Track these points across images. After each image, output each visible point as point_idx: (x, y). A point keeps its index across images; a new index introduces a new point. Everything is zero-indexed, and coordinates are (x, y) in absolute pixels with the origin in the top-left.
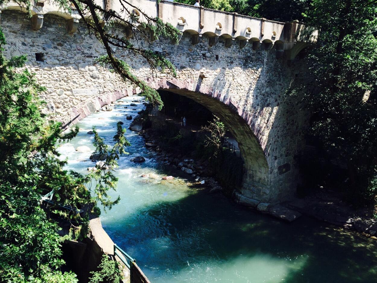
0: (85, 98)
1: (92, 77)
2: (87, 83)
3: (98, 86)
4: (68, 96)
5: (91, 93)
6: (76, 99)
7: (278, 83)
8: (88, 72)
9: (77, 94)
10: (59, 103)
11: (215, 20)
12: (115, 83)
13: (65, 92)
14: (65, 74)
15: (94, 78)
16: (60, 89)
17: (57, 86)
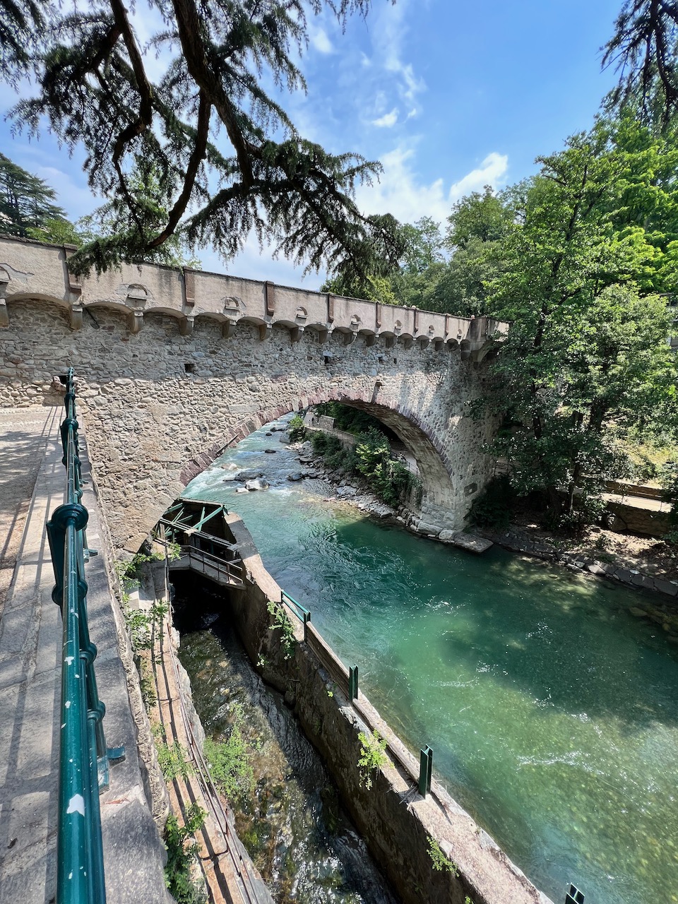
0: (243, 416)
1: (251, 390)
2: (246, 397)
3: (258, 401)
4: (224, 414)
5: (250, 409)
6: (233, 417)
7: (464, 389)
8: (247, 383)
9: (234, 412)
10: (213, 423)
11: (393, 316)
12: (278, 396)
13: (219, 410)
14: (220, 388)
15: (254, 391)
16: (214, 406)
17: (211, 403)
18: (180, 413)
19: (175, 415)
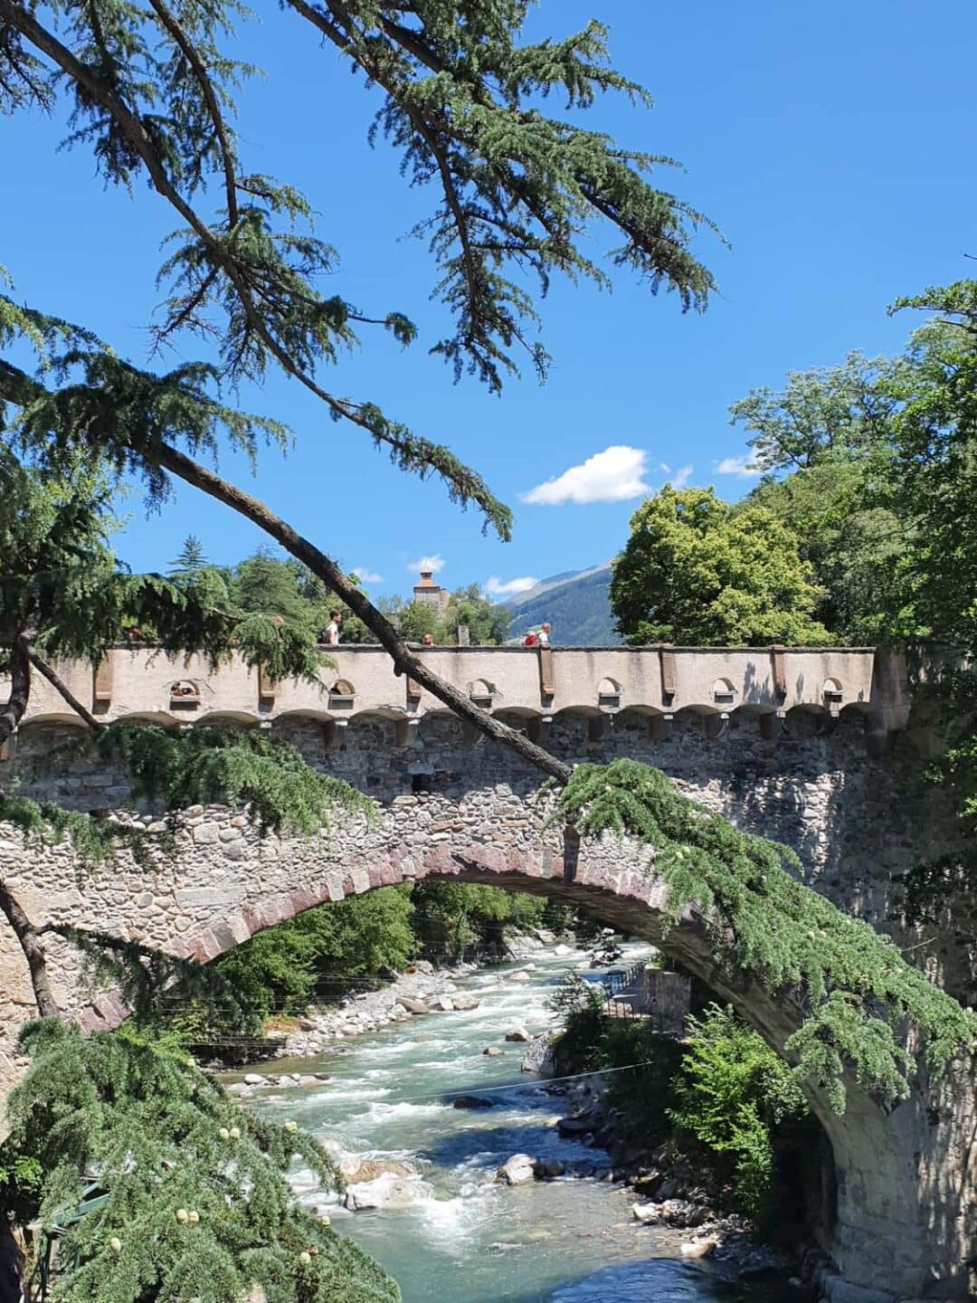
0: (208, 913)
1: (227, 855)
2: (216, 872)
3: (243, 880)
4: (165, 908)
5: (224, 899)
6: (184, 915)
8: (220, 843)
9: (187, 903)
10: (140, 928)
11: (592, 672)
12: (291, 869)
13: (155, 899)
15: (234, 860)
16: (144, 893)
17: (138, 886)
18: (73, 906)
19: (63, 911)
